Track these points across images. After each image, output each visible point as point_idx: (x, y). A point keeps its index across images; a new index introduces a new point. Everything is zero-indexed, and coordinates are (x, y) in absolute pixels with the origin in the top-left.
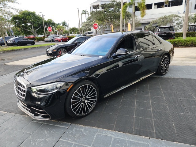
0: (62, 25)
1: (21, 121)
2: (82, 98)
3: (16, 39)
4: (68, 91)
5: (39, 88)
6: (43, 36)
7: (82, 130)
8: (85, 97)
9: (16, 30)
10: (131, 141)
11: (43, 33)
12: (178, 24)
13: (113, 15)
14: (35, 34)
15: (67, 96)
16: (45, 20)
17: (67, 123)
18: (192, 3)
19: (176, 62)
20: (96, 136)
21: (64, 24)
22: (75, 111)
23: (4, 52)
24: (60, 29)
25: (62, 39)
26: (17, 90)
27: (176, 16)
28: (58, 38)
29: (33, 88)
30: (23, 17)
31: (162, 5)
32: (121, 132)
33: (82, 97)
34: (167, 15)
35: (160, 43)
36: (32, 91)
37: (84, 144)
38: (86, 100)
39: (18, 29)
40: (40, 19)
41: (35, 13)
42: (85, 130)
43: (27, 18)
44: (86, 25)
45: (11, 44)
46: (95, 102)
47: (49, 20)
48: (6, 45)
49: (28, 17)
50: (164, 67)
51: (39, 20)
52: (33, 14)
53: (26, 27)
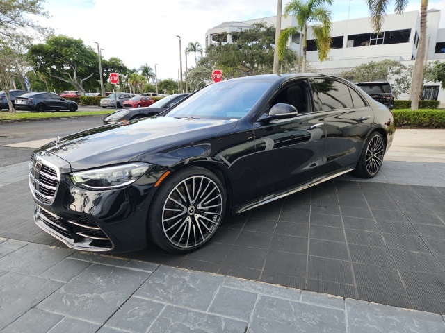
0: (140, 73)
1: (40, 257)
2: (188, 207)
3: (35, 96)
4: (157, 185)
5: (90, 175)
6: (97, 94)
7: (187, 278)
8: (195, 205)
9: (36, 78)
10: (300, 304)
11: (98, 89)
12: (399, 82)
13: (257, 54)
14: (79, 88)
15: (154, 199)
16: (103, 59)
17: (151, 264)
18: (430, 37)
19: (397, 154)
20: (218, 291)
21: (146, 71)
22: (170, 236)
23: (6, 122)
24: (137, 82)
25: (140, 102)
26: (35, 184)
27: (396, 64)
28: (130, 99)
29: (75, 175)
30: (55, 50)
31: (365, 41)
32: (278, 286)
33: (187, 205)
34: (376, 61)
35: (366, 104)
36: (72, 182)
37: (190, 306)
38: (196, 213)
39: (42, 77)
40: (92, 56)
41: (82, 42)
42: (193, 278)
43: (63, 52)
44: (197, 74)
45: (23, 108)
46: (217, 219)
47: (112, 59)
48: (11, 109)
49: (66, 51)
50: (373, 160)
51: (89, 58)
52: (78, 44)
53: (59, 73)
